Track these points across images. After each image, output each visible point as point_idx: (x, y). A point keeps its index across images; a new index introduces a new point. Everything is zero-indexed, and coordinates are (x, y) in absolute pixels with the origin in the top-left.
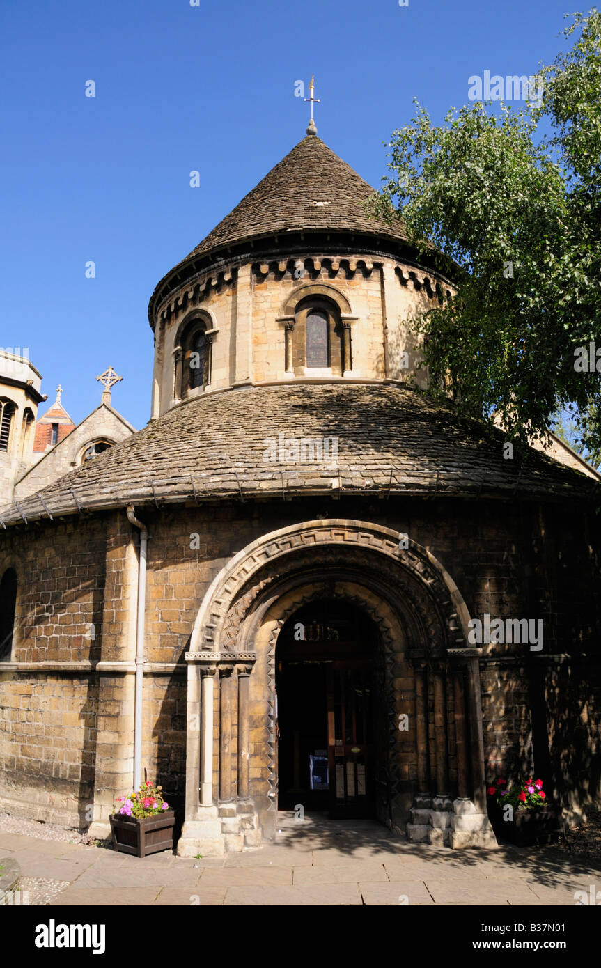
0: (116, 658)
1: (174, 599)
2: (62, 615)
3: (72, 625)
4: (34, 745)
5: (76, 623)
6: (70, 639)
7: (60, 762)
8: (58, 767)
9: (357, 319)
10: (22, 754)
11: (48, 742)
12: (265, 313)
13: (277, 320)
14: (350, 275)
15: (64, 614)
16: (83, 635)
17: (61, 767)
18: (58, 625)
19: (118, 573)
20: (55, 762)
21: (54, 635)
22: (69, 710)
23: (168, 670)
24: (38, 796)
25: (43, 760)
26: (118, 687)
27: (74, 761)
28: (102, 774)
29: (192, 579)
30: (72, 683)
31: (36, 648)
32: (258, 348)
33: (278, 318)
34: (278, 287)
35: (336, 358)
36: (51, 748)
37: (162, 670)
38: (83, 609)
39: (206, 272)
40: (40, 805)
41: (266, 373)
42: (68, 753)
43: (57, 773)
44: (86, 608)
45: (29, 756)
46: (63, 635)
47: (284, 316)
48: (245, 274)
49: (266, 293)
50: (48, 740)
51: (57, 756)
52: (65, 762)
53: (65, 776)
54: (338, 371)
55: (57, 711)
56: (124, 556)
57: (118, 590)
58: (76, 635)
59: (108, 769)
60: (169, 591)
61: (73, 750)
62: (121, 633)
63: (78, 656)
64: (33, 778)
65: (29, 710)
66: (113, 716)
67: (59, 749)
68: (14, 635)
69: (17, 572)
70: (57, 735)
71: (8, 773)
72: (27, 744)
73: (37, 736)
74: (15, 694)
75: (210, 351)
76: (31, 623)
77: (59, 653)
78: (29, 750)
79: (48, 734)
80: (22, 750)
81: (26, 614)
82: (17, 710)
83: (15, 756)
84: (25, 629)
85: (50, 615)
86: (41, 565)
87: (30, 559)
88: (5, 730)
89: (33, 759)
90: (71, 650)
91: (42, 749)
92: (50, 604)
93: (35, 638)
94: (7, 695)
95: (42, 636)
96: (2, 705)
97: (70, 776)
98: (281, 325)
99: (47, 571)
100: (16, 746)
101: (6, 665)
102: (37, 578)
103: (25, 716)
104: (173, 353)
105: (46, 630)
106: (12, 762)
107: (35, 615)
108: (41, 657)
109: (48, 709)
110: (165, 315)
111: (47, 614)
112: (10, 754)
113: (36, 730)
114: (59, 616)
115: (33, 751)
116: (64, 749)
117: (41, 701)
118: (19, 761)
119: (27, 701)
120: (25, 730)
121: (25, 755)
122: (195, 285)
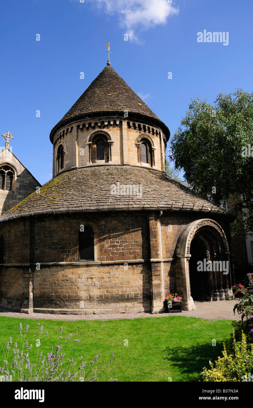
0: (157, 258)
1: (169, 239)
2: (124, 244)
3: (130, 247)
4: (114, 289)
5: (132, 247)
6: (130, 252)
7: (129, 293)
9: (155, 149)
10: (107, 293)
11: (122, 287)
12: (131, 140)
13: (135, 144)
14: (153, 134)
15: (126, 244)
16: (136, 251)
17: (130, 295)
18: (123, 248)
19: (155, 231)
20: (127, 293)
21: (121, 251)
22: (132, 276)
23: (169, 260)
24: (118, 305)
25: (120, 293)
26: (159, 266)
27: (136, 292)
28: (155, 293)
29: (173, 233)
30: (133, 267)
31: (111, 256)
32: (129, 152)
33: (136, 143)
34: (134, 132)
35: (149, 160)
36: (124, 289)
37: (168, 260)
38: (135, 242)
39: (107, 118)
40: (120, 308)
41: (133, 162)
42: (132, 290)
43: (128, 296)
44: (136, 242)
45: (112, 293)
46: (126, 251)
47: (137, 143)
48: (125, 124)
49: (131, 133)
50: (123, 286)
51: (127, 291)
52: (132, 293)
53: (133, 297)
54: (150, 165)
55: (126, 276)
56: (157, 226)
57: (155, 237)
58: (133, 251)
59: (159, 291)
60: (167, 237)
61: (135, 288)
62: (158, 250)
63: (135, 258)
64: (115, 300)
65: (110, 278)
66: (158, 275)
67: (128, 289)
68: (95, 252)
69: (93, 228)
70: (127, 284)
71: (99, 300)
72: (110, 289)
73: (116, 286)
74: (100, 273)
75: (109, 148)
76: (107, 247)
77: (125, 257)
78: (111, 291)
79: (122, 284)
80: (107, 291)
81: (103, 244)
82: (102, 278)
83: (103, 294)
84: (104, 249)
85: (118, 244)
86: (111, 226)
87: (102, 224)
88: (95, 286)
89: (114, 294)
90: (131, 256)
91: (119, 290)
92: (117, 240)
93: (111, 252)
94: (94, 273)
95: (115, 251)
96: (91, 277)
97: (135, 297)
98: (136, 146)
99: (114, 229)
100: (103, 291)
101: (91, 262)
102: (108, 231)
103: (107, 280)
104: (88, 144)
105: (117, 250)
106: (101, 296)
107: (109, 244)
108: (115, 259)
109: (121, 276)
110: (81, 127)
111: (117, 244)
112: (99, 294)
113: (115, 284)
114: (123, 244)
115: (114, 291)
116: (131, 288)
117: (117, 274)
118: (106, 295)
119: (108, 274)
120: (108, 284)
121: (109, 293)
122: (101, 121)
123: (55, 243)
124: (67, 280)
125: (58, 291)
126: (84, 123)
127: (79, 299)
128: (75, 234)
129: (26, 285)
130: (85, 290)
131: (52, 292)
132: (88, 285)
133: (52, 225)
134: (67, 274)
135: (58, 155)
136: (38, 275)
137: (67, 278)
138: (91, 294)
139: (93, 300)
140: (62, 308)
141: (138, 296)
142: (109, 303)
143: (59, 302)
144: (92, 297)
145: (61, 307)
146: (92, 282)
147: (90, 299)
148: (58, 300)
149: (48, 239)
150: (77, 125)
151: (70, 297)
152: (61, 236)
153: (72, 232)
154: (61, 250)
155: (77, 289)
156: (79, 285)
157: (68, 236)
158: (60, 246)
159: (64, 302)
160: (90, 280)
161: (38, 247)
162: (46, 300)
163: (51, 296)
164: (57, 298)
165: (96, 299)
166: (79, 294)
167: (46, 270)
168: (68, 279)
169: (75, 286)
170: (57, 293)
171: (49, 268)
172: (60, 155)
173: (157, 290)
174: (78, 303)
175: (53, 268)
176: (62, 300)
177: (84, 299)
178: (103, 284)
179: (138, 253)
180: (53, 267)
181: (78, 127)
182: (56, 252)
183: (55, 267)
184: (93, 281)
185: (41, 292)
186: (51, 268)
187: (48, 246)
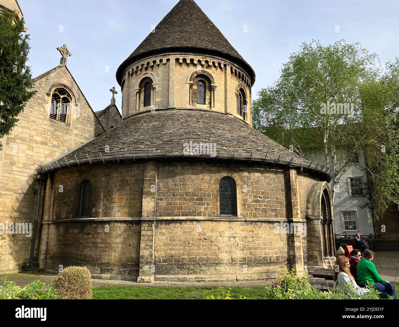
1: (301, 198)
3: (272, 204)
4: (257, 251)
5: (274, 204)
6: (272, 209)
7: (271, 255)
8: (271, 258)
9: (248, 102)
10: (250, 255)
11: (265, 248)
12: (232, 88)
13: (235, 93)
15: (268, 200)
16: (277, 208)
18: (265, 204)
20: (269, 256)
21: (264, 207)
22: (274, 235)
24: (261, 270)
25: (263, 256)
27: (278, 254)
28: (297, 256)
31: (254, 212)
32: (231, 101)
34: (235, 80)
36: (267, 251)
37: (304, 221)
38: (276, 199)
40: (263, 273)
42: (274, 252)
43: (270, 260)
45: (255, 255)
46: (268, 207)
48: (229, 69)
49: (233, 81)
51: (269, 254)
52: (274, 255)
53: (274, 260)
54: (243, 118)
55: (268, 236)
57: (295, 194)
58: (274, 208)
59: (299, 254)
60: (300, 196)
61: (276, 250)
62: (298, 209)
63: (276, 216)
64: (258, 263)
65: (253, 237)
66: (299, 237)
67: (270, 251)
68: (238, 206)
69: (235, 179)
70: (269, 246)
71: (241, 264)
72: (253, 250)
73: (259, 247)
74: (243, 231)
75: (212, 92)
76: (250, 202)
77: (268, 214)
78: (255, 253)
79: (265, 245)
80: (250, 253)
81: (246, 198)
82: (246, 237)
83: (246, 256)
84: (247, 204)
85: (261, 199)
86: (254, 179)
87: (245, 175)
88: (237, 246)
89: (257, 256)
90: (273, 213)
91: (262, 252)
92: (260, 195)
93: (254, 208)
94: (237, 232)
95: (258, 207)
96: (234, 235)
97: (276, 260)
98: (236, 96)
99: (257, 182)
100: (246, 252)
101: (234, 218)
102: (252, 184)
103: (250, 240)
104: (189, 83)
105: (260, 205)
106: (244, 259)
107: (253, 199)
108: (258, 216)
109: (263, 236)
110: (181, 61)
111: (259, 199)
112: (242, 256)
113: (258, 245)
114: (266, 200)
115: (257, 253)
116: (273, 250)
117: (260, 233)
118: (249, 258)
119: (251, 233)
120: (251, 245)
121: (252, 255)
122: (205, 60)
123: (190, 193)
124: (205, 239)
125: (193, 253)
126: (184, 57)
127: (219, 261)
128: (216, 184)
129: (147, 245)
130: (226, 252)
131: (184, 255)
132: (230, 245)
133: (186, 171)
134: (206, 231)
135: (139, 88)
136: (162, 232)
137: (205, 237)
138: (234, 256)
139: (236, 264)
140: (198, 274)
141: (279, 260)
142: (252, 267)
143: (193, 266)
144: (235, 260)
145: (195, 273)
146: (235, 242)
147: (233, 262)
148: (192, 264)
149: (180, 187)
150: (176, 58)
151: (208, 260)
152: (198, 185)
153: (212, 182)
154: (198, 202)
155: (217, 251)
156: (220, 245)
157: (206, 185)
158: (196, 197)
159: (200, 267)
160: (232, 239)
161: (163, 197)
162: (174, 264)
163: (183, 259)
164: (191, 262)
165: (239, 262)
166: (220, 256)
167: (176, 226)
168: (207, 238)
169: (215, 247)
170: (190, 255)
171: (181, 224)
172: (143, 90)
173: (298, 253)
174: (218, 268)
175: (187, 223)
176: (199, 264)
177: (225, 262)
178: (246, 244)
179: (279, 211)
180: (185, 222)
181: (177, 60)
182: (191, 204)
183: (188, 222)
184: (236, 240)
185: (167, 254)
186: (183, 223)
187: (179, 196)
